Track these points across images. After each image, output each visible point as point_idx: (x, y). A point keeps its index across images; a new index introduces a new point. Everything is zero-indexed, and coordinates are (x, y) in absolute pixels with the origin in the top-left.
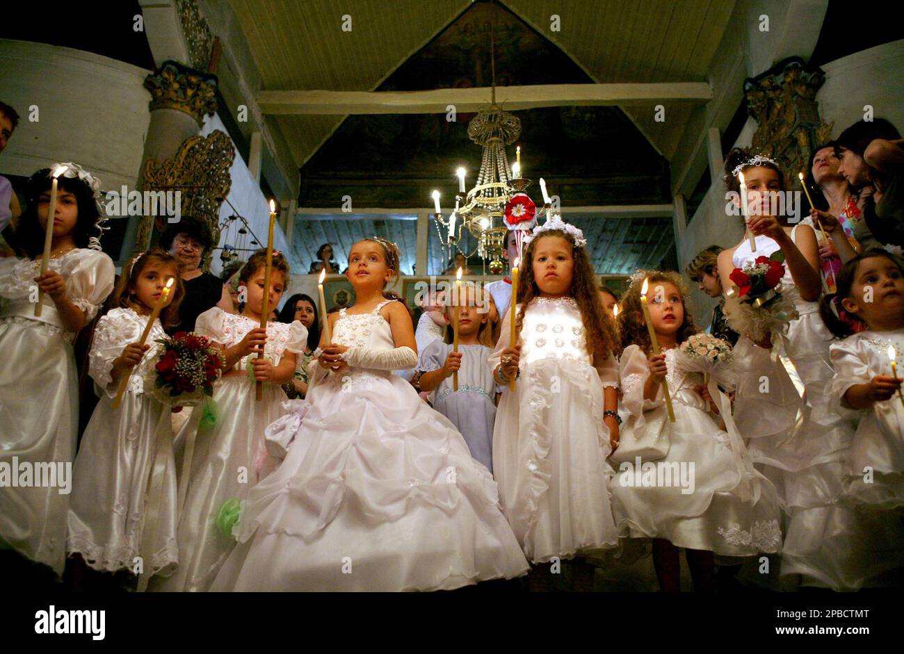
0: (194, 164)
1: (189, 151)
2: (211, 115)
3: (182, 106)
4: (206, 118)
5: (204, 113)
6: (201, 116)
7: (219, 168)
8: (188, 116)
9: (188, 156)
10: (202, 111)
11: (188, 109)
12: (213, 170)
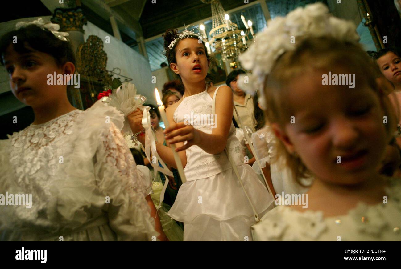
0: (86, 56)
1: (81, 51)
2: (86, 24)
3: (71, 28)
4: (84, 27)
5: (82, 25)
6: (82, 28)
7: (98, 51)
8: (76, 32)
9: (82, 54)
10: (81, 25)
11: (74, 28)
12: (96, 54)
